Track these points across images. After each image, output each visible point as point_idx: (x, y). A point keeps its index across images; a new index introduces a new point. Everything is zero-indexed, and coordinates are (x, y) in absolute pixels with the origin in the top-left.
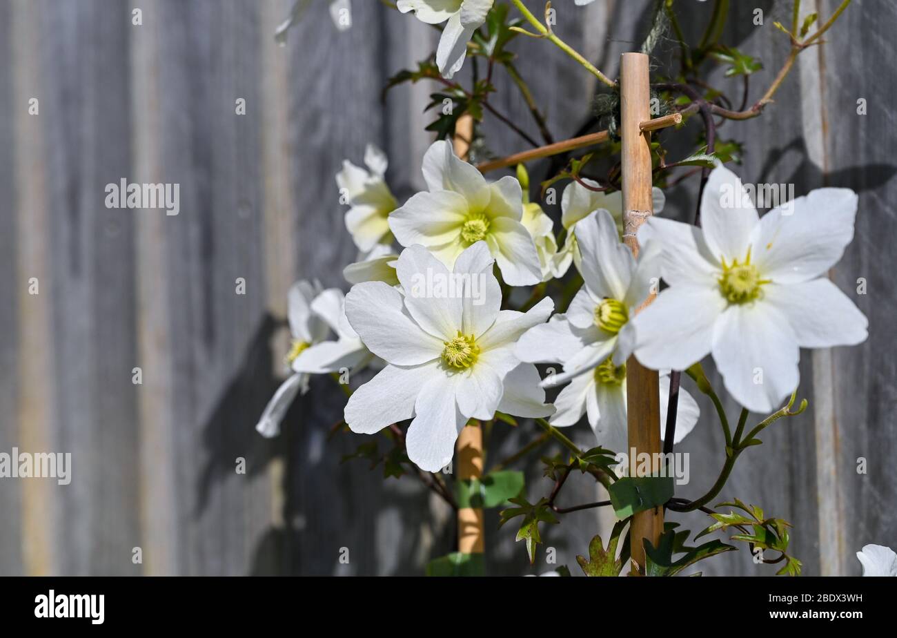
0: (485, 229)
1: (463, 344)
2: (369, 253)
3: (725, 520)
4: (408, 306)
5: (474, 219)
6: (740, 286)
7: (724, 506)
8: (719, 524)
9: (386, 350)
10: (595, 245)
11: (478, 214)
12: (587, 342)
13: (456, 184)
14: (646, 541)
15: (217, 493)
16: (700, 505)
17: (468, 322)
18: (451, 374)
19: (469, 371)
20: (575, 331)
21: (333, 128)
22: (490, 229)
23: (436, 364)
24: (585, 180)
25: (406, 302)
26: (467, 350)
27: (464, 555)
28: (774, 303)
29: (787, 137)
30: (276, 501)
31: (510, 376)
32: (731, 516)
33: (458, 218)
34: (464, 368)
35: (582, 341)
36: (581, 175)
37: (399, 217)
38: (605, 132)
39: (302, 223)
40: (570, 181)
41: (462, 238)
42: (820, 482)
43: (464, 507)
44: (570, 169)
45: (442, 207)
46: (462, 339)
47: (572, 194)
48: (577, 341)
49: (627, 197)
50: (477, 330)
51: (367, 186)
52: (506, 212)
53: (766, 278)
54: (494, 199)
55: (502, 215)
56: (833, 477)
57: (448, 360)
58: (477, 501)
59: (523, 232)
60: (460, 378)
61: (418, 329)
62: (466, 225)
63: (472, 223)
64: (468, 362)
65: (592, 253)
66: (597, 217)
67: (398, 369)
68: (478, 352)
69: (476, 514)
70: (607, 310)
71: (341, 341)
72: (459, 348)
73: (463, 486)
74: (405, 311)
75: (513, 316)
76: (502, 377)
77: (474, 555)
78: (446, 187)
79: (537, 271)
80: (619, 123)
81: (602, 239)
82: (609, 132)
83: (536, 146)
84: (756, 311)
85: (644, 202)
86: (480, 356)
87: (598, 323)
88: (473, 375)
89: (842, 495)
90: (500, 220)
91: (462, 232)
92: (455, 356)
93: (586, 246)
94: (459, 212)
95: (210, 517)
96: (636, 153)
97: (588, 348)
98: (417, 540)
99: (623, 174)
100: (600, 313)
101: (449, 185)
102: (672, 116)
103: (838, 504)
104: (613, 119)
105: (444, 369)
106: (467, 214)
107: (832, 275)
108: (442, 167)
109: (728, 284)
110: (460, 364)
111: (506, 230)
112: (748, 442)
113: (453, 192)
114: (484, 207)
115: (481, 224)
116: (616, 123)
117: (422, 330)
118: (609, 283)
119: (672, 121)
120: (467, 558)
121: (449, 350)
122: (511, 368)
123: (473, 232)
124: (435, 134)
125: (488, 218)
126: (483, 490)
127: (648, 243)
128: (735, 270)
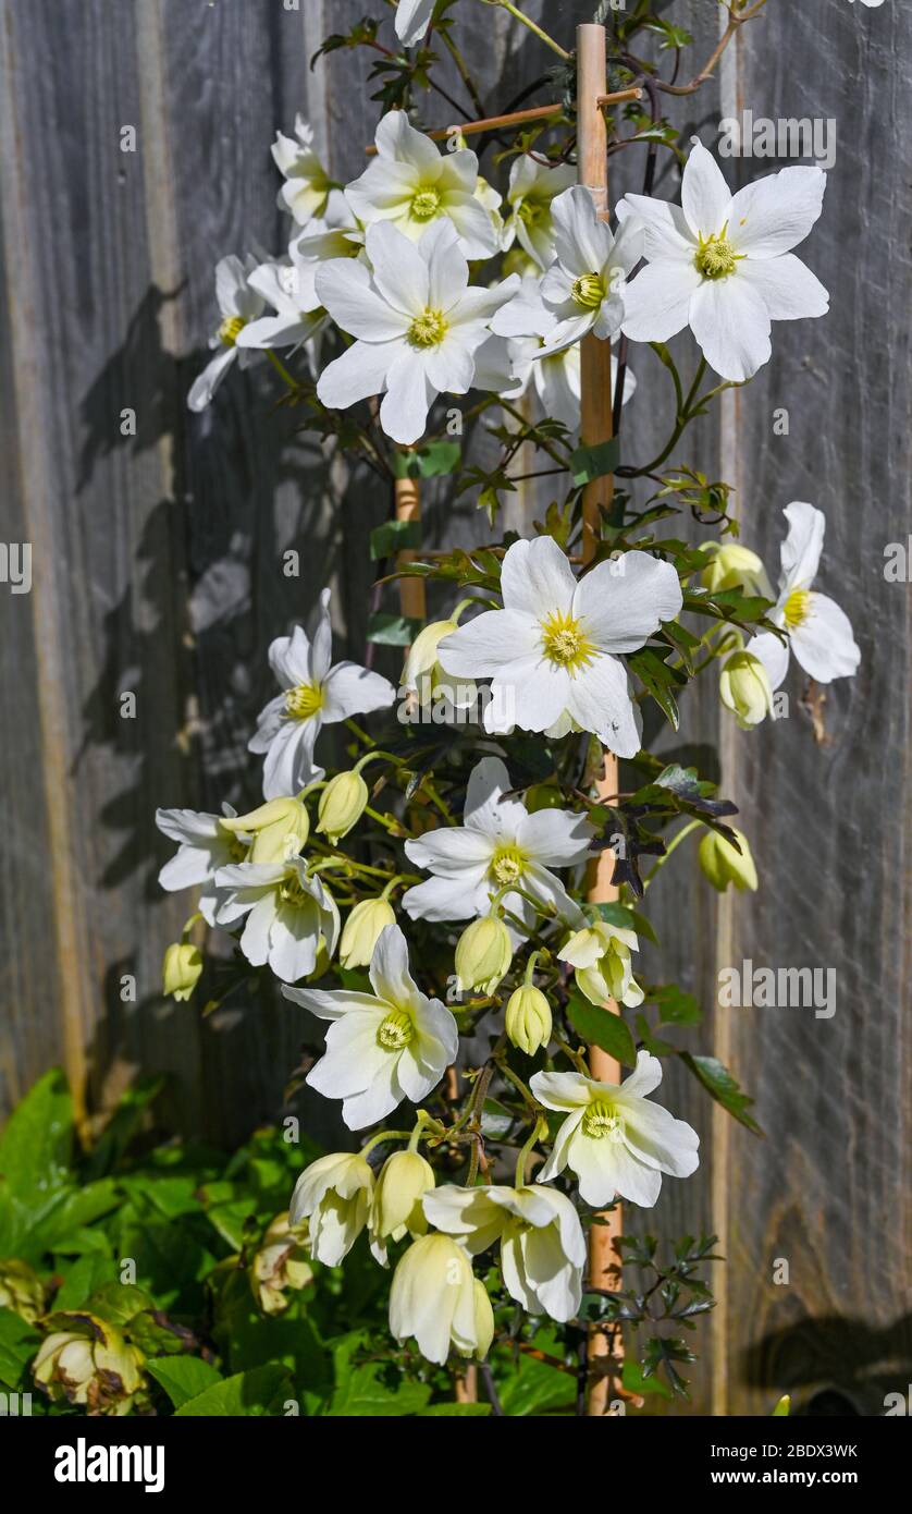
0: (436, 203)
1: (431, 320)
2: (303, 228)
3: (674, 485)
4: (377, 282)
5: (425, 192)
6: (716, 261)
7: (670, 472)
8: (668, 489)
9: (356, 326)
10: (572, 222)
11: (428, 186)
12: (561, 318)
13: (409, 156)
14: (601, 507)
15: (100, 468)
16: (646, 472)
17: (435, 298)
18: (418, 349)
19: (436, 346)
20: (549, 306)
21: (217, 90)
22: (441, 202)
23: (403, 340)
24: (534, 153)
25: (375, 278)
26: (436, 326)
27: (403, 523)
28: (746, 278)
29: (705, 111)
30: (168, 474)
31: (480, 351)
32: (679, 481)
33: (408, 191)
34: (431, 344)
35: (556, 315)
36: (532, 148)
37: (354, 189)
38: (557, 107)
39: (183, 194)
40: (520, 154)
41: (412, 211)
42: (724, 450)
43: (402, 478)
44: (520, 143)
45: (395, 179)
46: (431, 315)
47: (521, 168)
48: (551, 317)
49: (583, 171)
50: (444, 306)
51: (298, 157)
52: (457, 185)
53: (737, 254)
54: (447, 173)
55: (454, 188)
56: (734, 444)
57: (417, 336)
58: (414, 472)
59: (477, 206)
60: (427, 353)
61: (386, 306)
62: (418, 198)
63: (423, 196)
64: (435, 337)
65: (568, 230)
66: (573, 193)
67: (367, 345)
68: (446, 328)
69: (414, 483)
70: (586, 287)
71: (280, 317)
72: (428, 324)
73: (401, 457)
74: (373, 287)
75: (478, 292)
76: (471, 354)
77: (412, 523)
78: (397, 159)
79: (489, 244)
80: (574, 97)
81: (580, 217)
82: (563, 106)
83: (471, 121)
84: (729, 285)
85: (600, 177)
86: (447, 332)
87: (575, 297)
88: (440, 352)
89: (741, 461)
90: (453, 193)
91: (413, 204)
92: (424, 332)
93: (563, 224)
94: (410, 185)
95: (90, 494)
96: (594, 129)
97: (564, 323)
98: (318, 511)
99: (578, 144)
100: (579, 288)
101: (401, 155)
102: (634, 91)
103: (736, 469)
104: (568, 93)
105: (411, 345)
106: (418, 186)
107: (800, 251)
108: (395, 138)
109: (705, 260)
110: (429, 339)
111: (457, 204)
112: (694, 413)
113: (403, 164)
114: (435, 180)
115: (432, 197)
116: (571, 96)
117: (390, 307)
118: (586, 257)
119: (633, 96)
120: (406, 525)
121: (417, 326)
122: (480, 343)
123: (424, 205)
124: (380, 104)
125: (439, 189)
126: (419, 459)
127: (628, 219)
128: (712, 246)
